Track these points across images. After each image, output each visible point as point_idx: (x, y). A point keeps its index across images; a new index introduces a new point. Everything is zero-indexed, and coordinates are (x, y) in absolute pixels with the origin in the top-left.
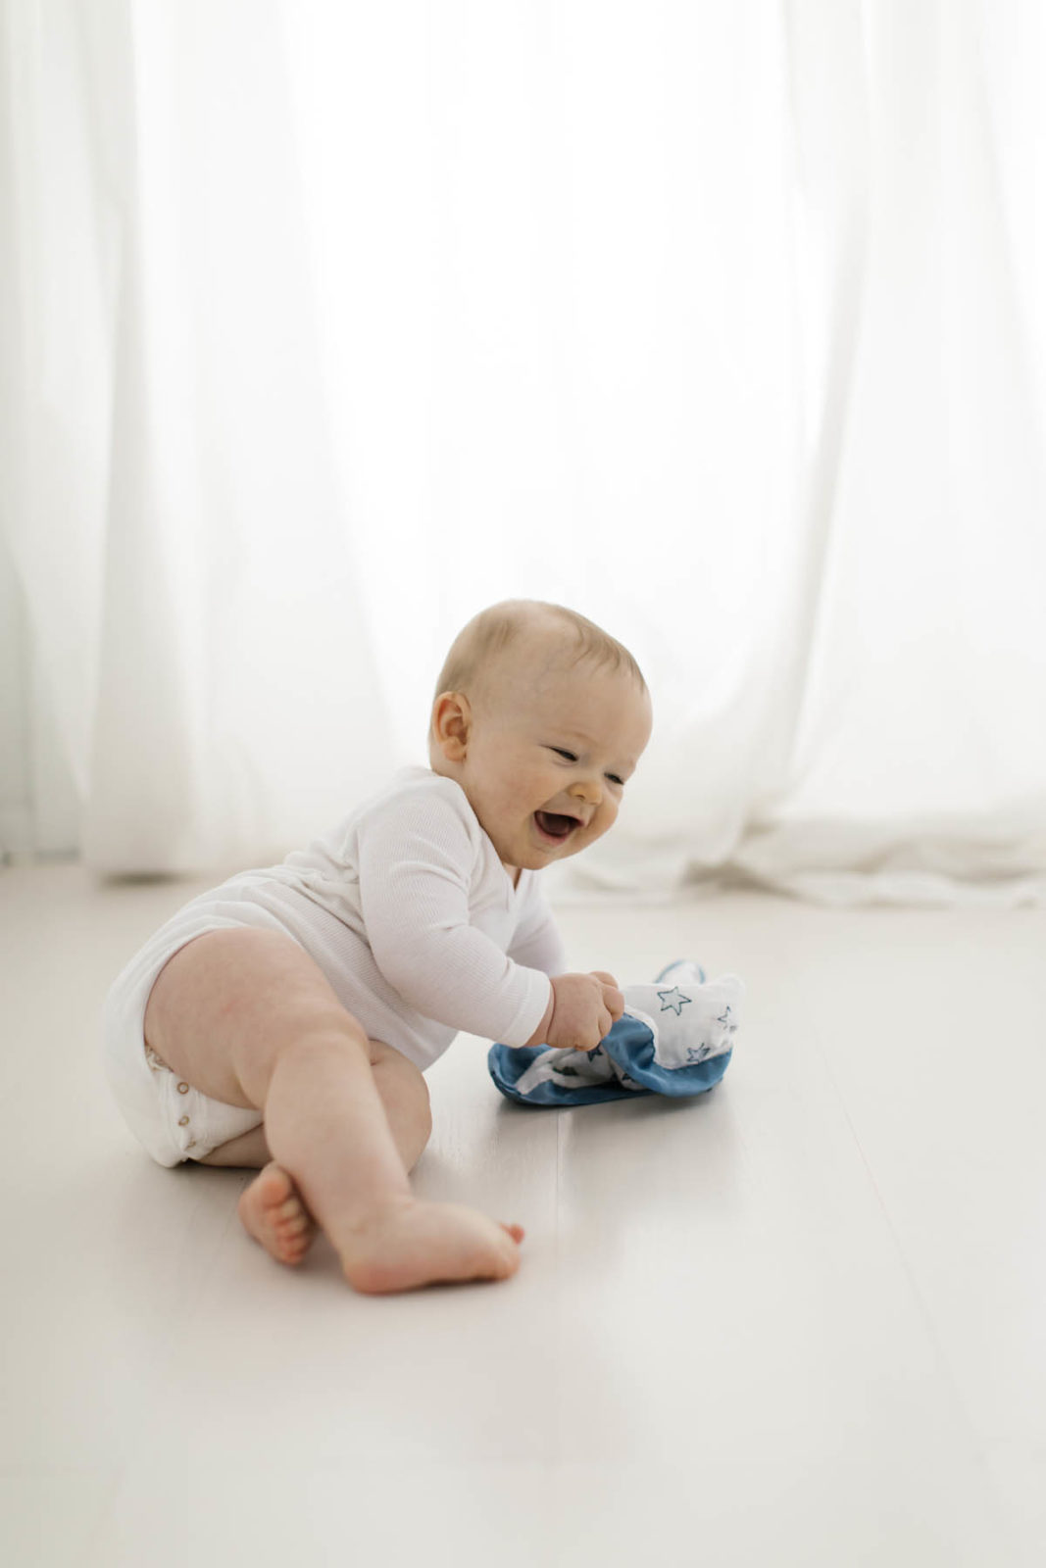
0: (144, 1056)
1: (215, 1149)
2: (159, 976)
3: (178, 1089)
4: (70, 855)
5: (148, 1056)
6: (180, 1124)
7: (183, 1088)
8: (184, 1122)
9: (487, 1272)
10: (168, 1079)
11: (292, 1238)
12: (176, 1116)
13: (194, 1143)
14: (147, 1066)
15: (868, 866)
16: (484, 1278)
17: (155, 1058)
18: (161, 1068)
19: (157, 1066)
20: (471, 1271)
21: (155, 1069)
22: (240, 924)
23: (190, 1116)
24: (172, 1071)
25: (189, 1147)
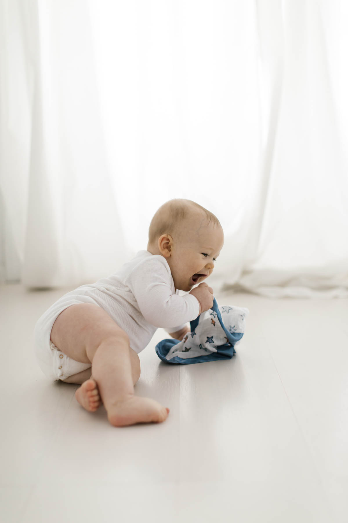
0: (49, 345)
1: (69, 377)
2: (57, 319)
3: (60, 357)
4: (17, 281)
5: (50, 345)
6: (59, 368)
7: (61, 357)
8: (60, 368)
9: (155, 420)
10: (57, 353)
11: (94, 402)
12: (58, 365)
13: (63, 375)
14: (50, 348)
15: (283, 285)
16: (154, 422)
17: (53, 346)
18: (55, 349)
19: (53, 349)
20: (150, 419)
21: (52, 349)
22: (82, 302)
23: (62, 366)
24: (59, 350)
25: (61, 376)
